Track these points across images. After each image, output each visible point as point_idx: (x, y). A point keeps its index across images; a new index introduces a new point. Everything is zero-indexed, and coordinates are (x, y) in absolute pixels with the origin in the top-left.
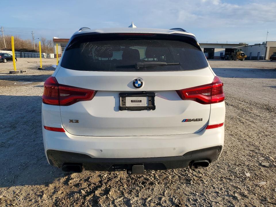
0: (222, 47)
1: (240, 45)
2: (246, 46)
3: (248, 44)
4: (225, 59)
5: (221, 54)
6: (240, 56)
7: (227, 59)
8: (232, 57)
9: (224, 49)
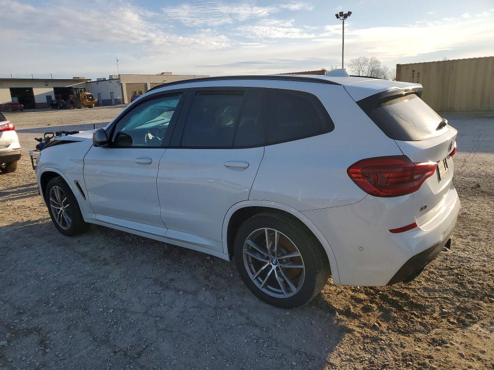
0: (46, 85)
1: (76, 80)
2: (88, 82)
3: (89, 80)
4: (58, 107)
5: (49, 97)
6: (87, 100)
7: (64, 107)
8: (72, 103)
9: (52, 90)
